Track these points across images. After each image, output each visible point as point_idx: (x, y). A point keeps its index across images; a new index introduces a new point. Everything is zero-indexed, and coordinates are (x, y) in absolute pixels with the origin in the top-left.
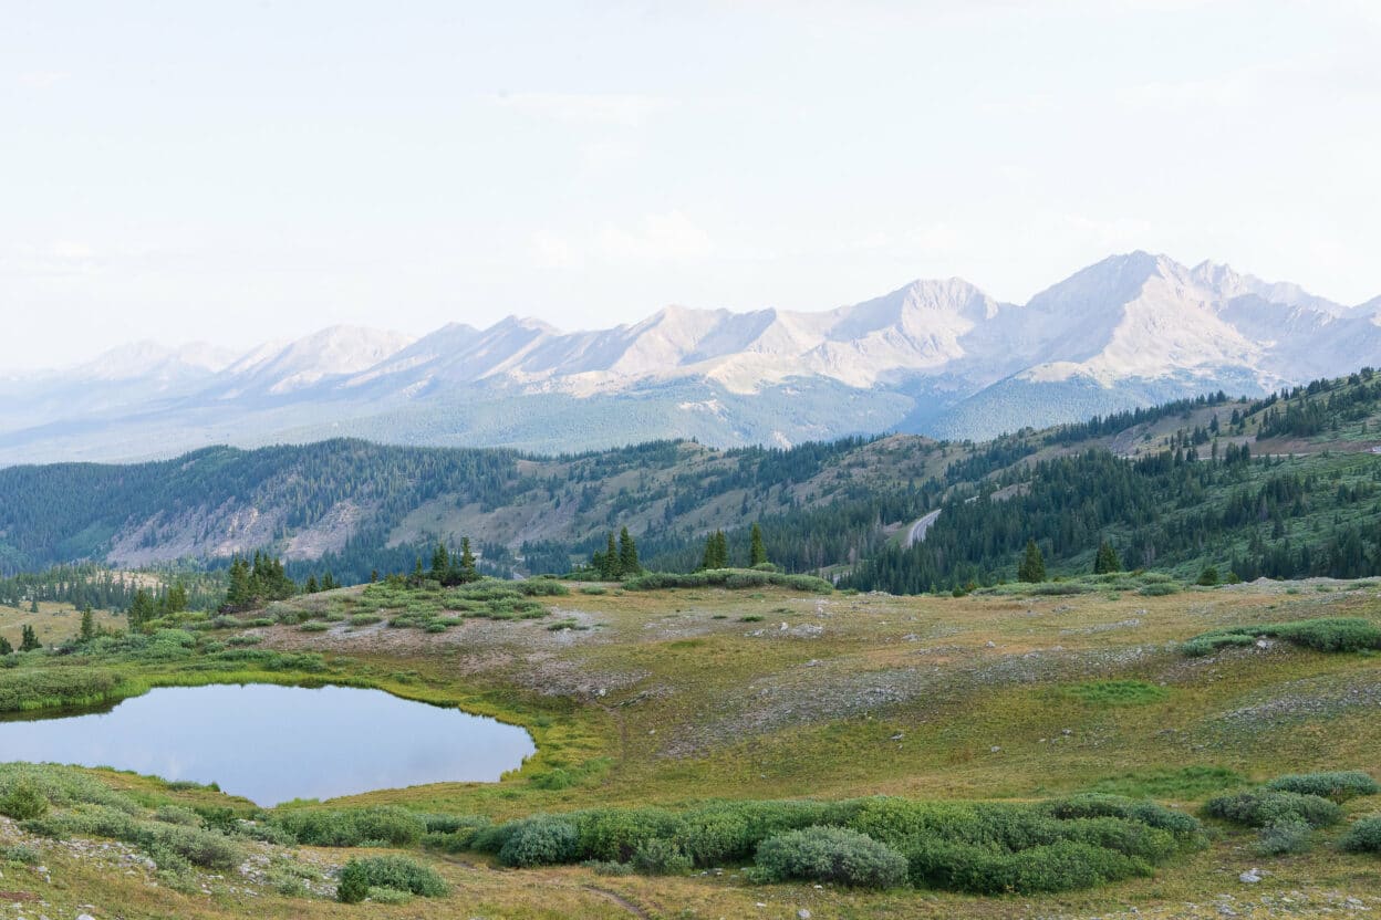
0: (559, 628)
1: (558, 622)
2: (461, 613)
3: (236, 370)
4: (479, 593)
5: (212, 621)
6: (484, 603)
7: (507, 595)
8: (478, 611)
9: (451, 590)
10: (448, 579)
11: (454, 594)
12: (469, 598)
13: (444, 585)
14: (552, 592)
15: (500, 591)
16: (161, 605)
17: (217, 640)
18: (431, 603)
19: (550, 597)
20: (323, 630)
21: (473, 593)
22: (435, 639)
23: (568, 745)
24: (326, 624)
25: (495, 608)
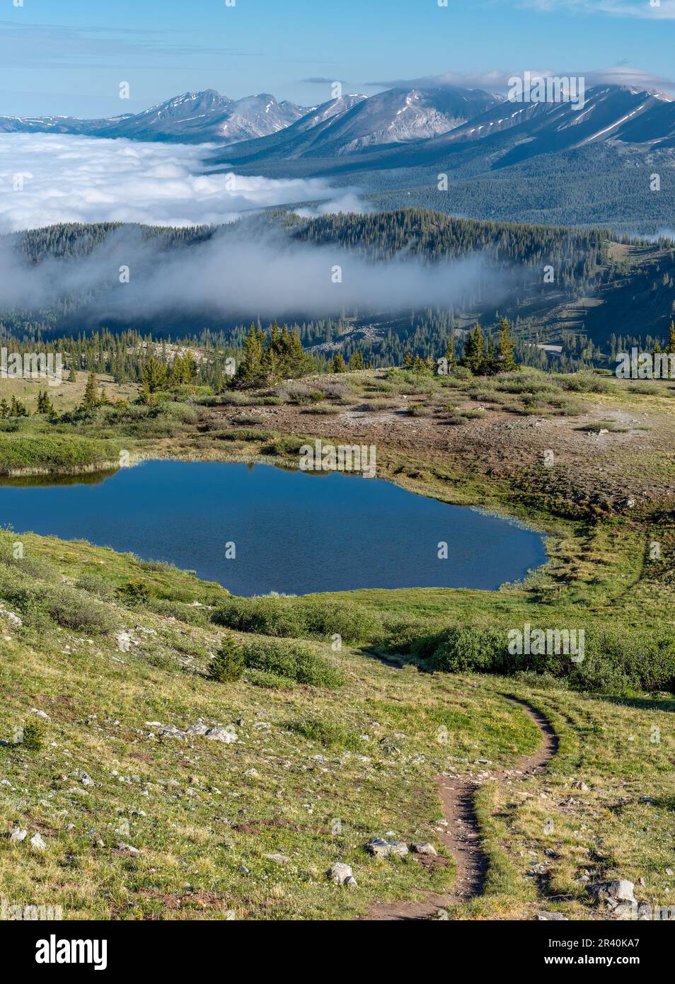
0: (594, 429)
1: (596, 421)
2: (488, 405)
3: (301, 128)
4: (513, 385)
5: (219, 397)
6: (516, 396)
7: (543, 389)
8: (508, 405)
9: (484, 379)
10: (482, 366)
11: (487, 384)
12: (500, 390)
13: (478, 373)
14: (596, 390)
15: (537, 384)
16: (168, 376)
17: (218, 417)
18: (457, 393)
19: (592, 394)
20: (335, 413)
21: (506, 384)
22: (454, 431)
23: (582, 558)
24: (336, 408)
25: (526, 401)
